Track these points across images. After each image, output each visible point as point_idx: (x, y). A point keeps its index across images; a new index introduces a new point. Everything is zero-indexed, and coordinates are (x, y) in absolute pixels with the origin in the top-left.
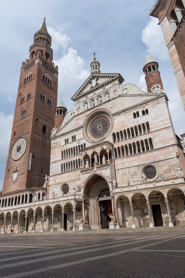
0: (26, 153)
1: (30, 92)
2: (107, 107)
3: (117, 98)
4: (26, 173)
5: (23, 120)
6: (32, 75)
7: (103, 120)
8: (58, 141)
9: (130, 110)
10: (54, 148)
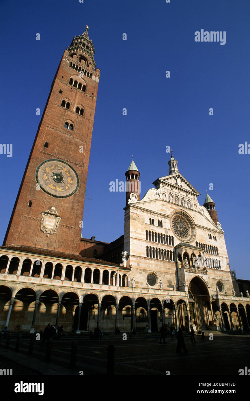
1: (82, 107)
2: (190, 214)
3: (198, 212)
4: (78, 229)
7: (183, 222)
8: (140, 214)
9: (206, 230)
10: (135, 219)
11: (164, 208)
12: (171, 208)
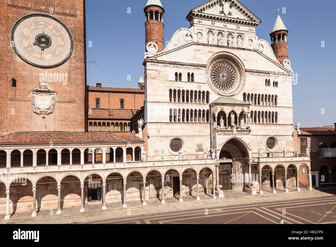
2: (239, 55)
3: (253, 51)
4: (80, 102)
7: (228, 68)
8: (161, 70)
9: (263, 74)
10: (154, 78)
11: (198, 54)
12: (209, 52)
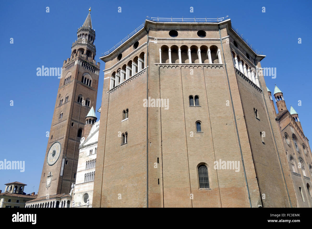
0: (59, 159)
1: (68, 95)
4: (58, 179)
5: (59, 124)
6: (71, 76)
8: (85, 151)
